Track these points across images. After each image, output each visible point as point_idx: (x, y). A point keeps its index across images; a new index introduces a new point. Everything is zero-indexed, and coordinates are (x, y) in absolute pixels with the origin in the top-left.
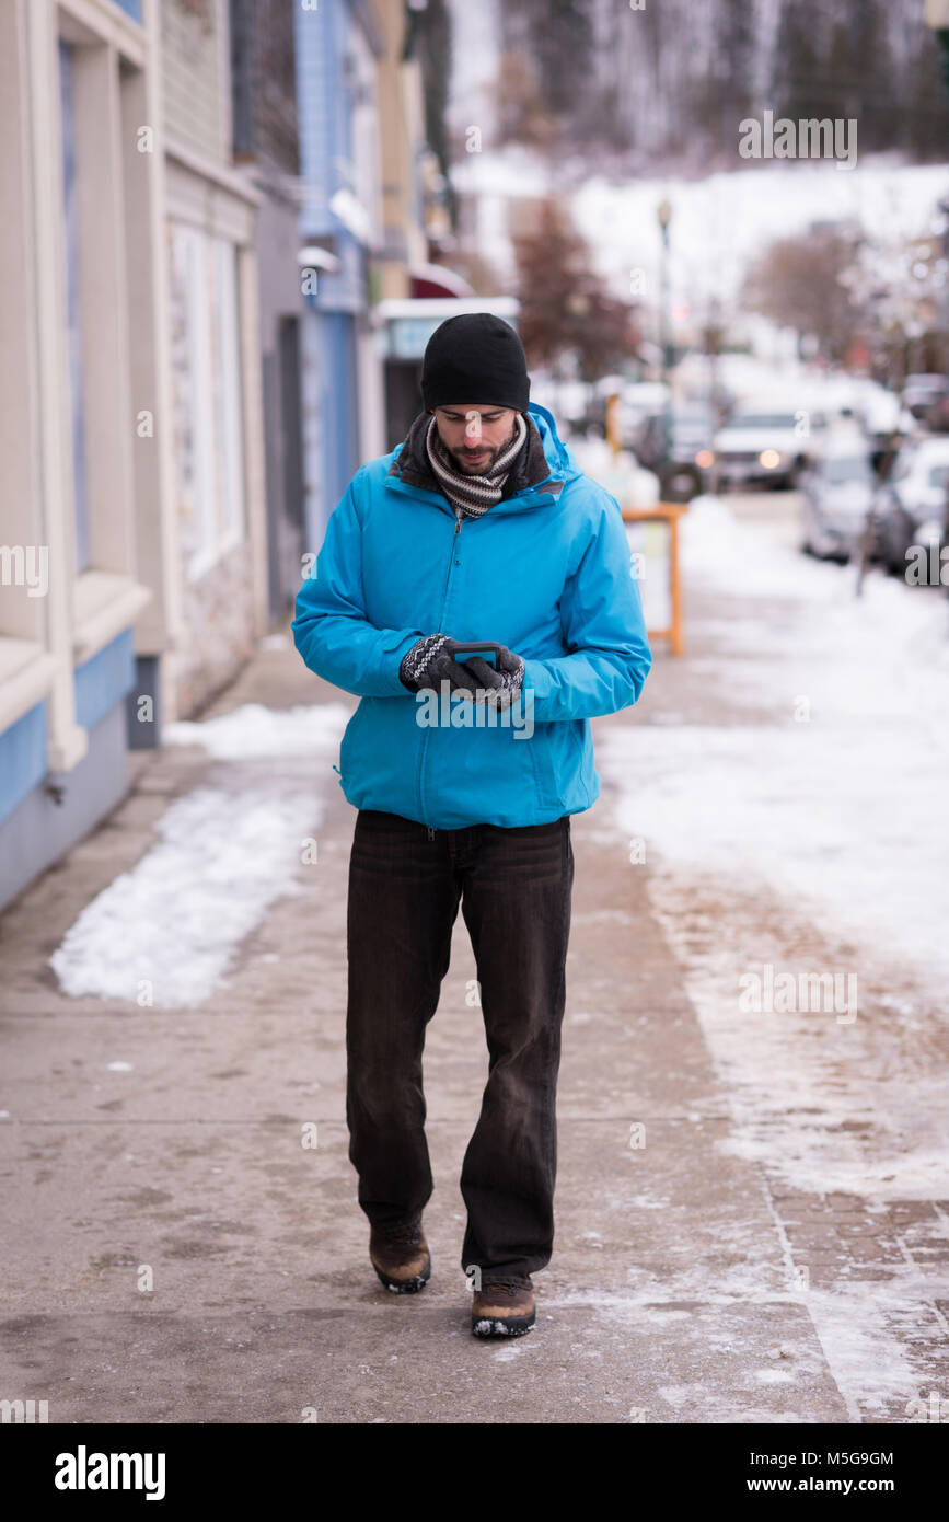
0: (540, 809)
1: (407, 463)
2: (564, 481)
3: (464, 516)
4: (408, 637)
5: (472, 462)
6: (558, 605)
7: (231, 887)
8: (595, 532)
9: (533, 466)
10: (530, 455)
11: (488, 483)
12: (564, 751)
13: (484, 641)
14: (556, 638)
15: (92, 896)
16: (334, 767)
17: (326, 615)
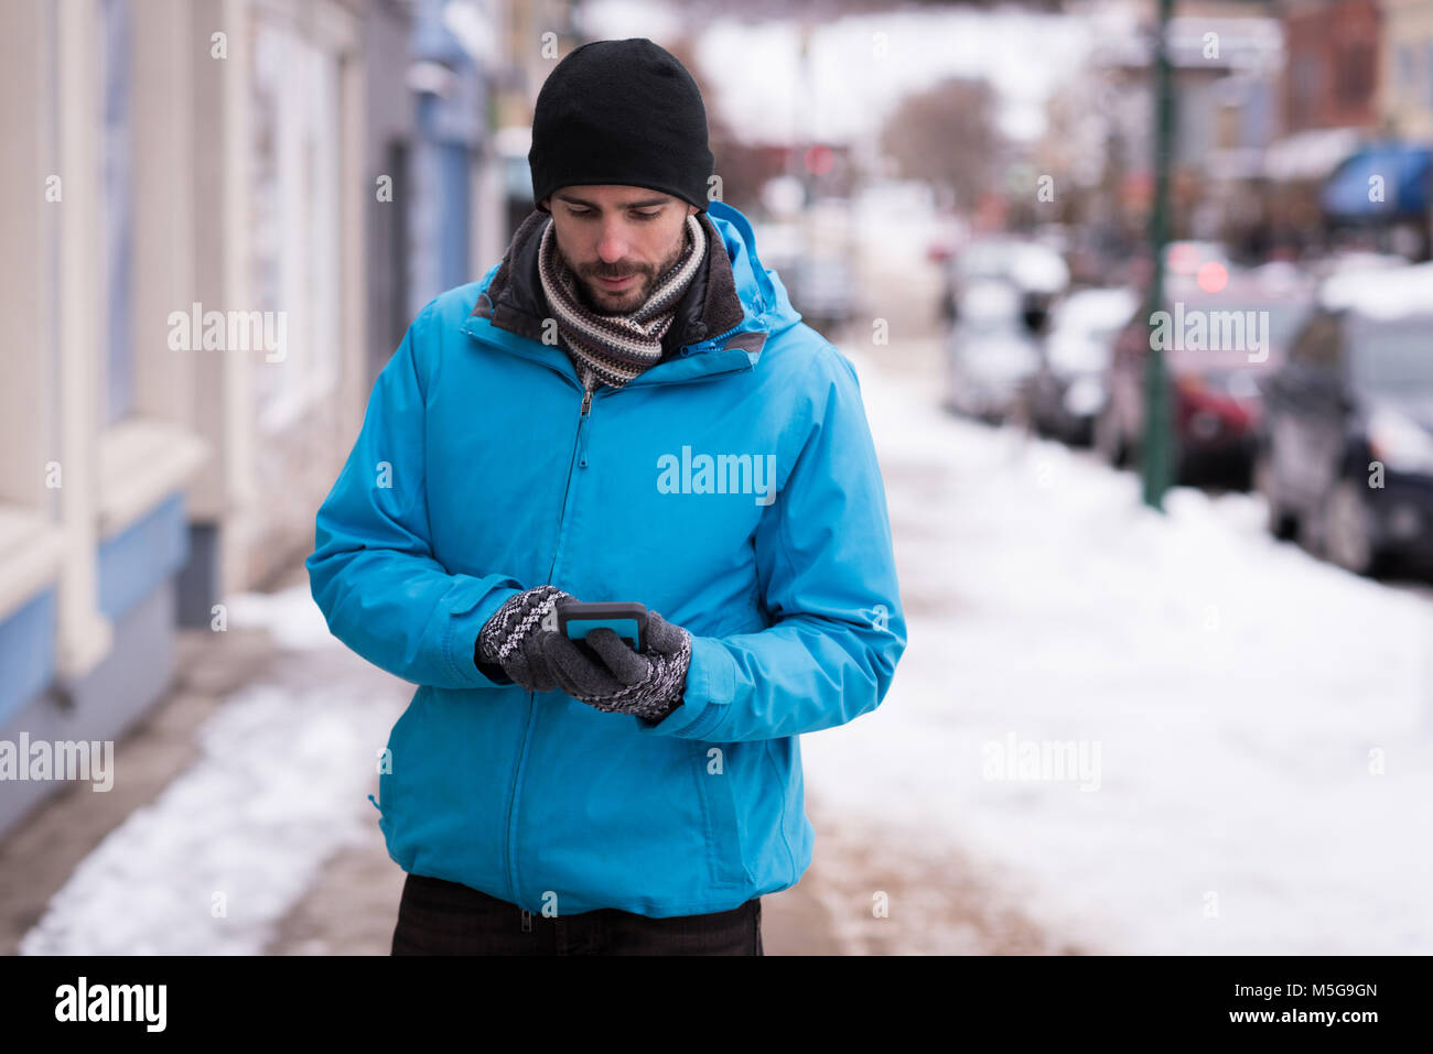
0: (712, 888)
1: (503, 295)
2: (767, 331)
3: (598, 387)
4: (495, 589)
5: (613, 288)
6: (752, 541)
7: (278, 834)
8: (818, 419)
9: (715, 303)
10: (711, 286)
11: (640, 329)
12: (755, 787)
13: (624, 600)
14: (748, 595)
15: (95, 841)
16: (371, 798)
17: (363, 548)
